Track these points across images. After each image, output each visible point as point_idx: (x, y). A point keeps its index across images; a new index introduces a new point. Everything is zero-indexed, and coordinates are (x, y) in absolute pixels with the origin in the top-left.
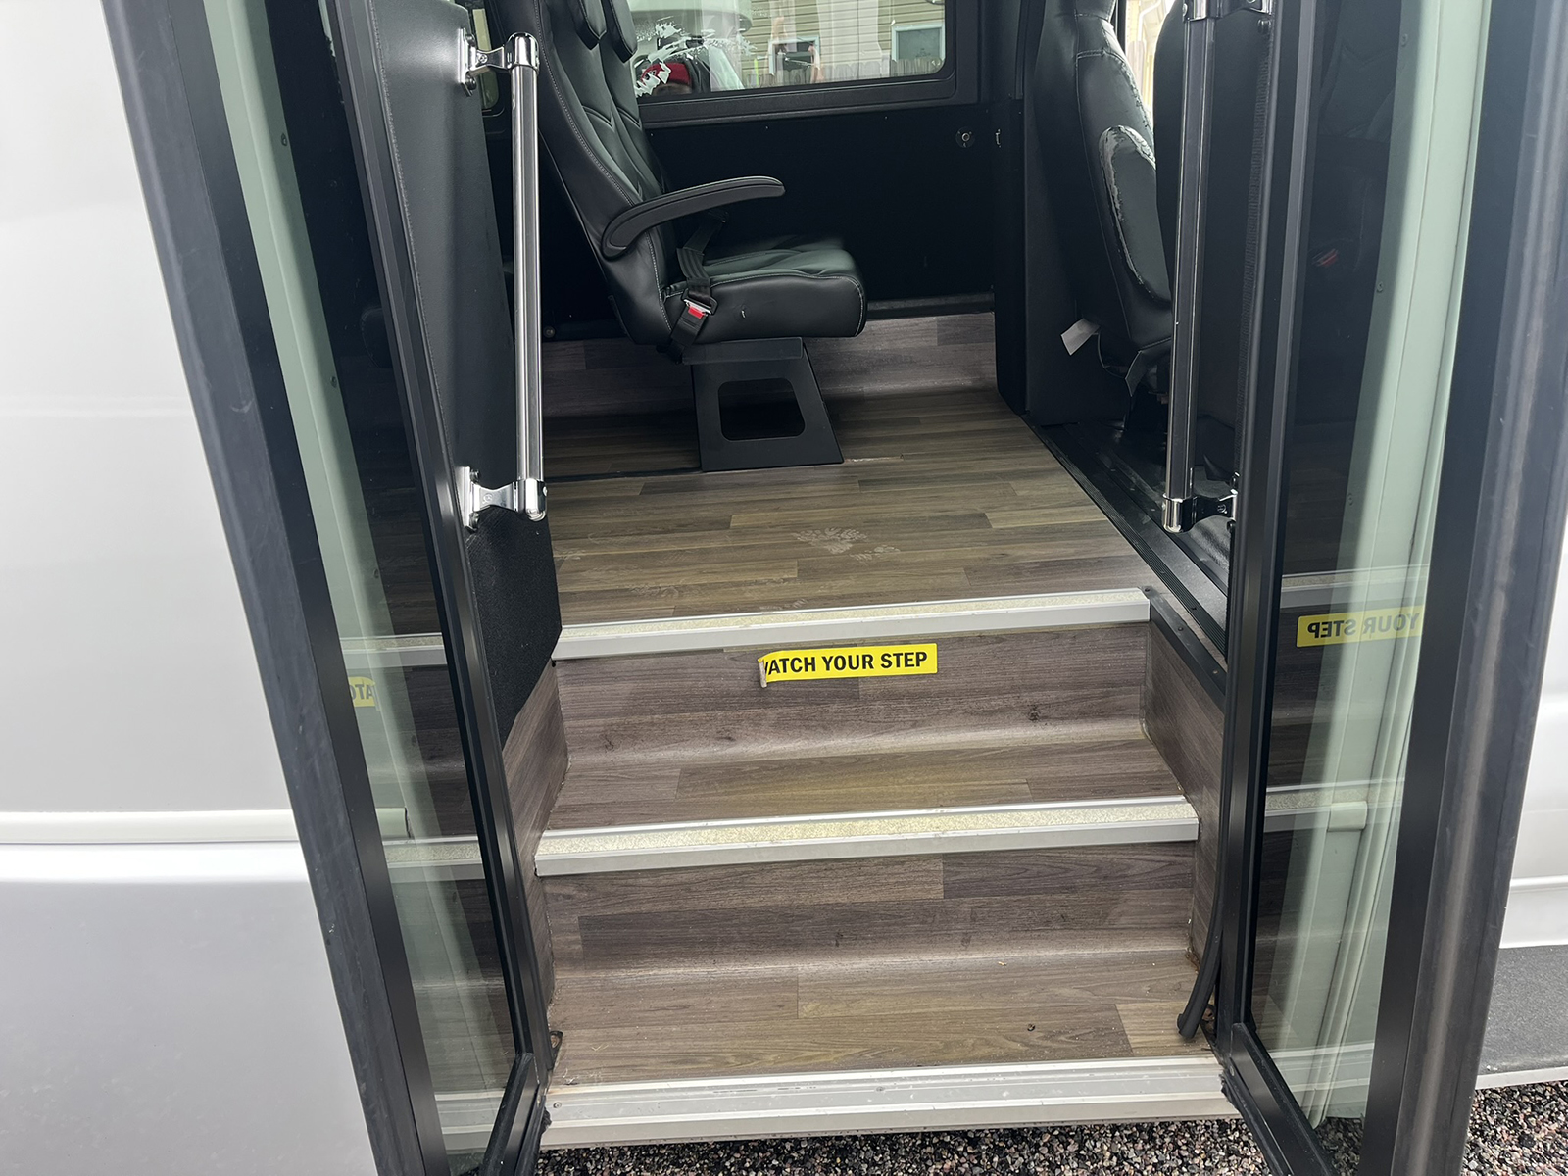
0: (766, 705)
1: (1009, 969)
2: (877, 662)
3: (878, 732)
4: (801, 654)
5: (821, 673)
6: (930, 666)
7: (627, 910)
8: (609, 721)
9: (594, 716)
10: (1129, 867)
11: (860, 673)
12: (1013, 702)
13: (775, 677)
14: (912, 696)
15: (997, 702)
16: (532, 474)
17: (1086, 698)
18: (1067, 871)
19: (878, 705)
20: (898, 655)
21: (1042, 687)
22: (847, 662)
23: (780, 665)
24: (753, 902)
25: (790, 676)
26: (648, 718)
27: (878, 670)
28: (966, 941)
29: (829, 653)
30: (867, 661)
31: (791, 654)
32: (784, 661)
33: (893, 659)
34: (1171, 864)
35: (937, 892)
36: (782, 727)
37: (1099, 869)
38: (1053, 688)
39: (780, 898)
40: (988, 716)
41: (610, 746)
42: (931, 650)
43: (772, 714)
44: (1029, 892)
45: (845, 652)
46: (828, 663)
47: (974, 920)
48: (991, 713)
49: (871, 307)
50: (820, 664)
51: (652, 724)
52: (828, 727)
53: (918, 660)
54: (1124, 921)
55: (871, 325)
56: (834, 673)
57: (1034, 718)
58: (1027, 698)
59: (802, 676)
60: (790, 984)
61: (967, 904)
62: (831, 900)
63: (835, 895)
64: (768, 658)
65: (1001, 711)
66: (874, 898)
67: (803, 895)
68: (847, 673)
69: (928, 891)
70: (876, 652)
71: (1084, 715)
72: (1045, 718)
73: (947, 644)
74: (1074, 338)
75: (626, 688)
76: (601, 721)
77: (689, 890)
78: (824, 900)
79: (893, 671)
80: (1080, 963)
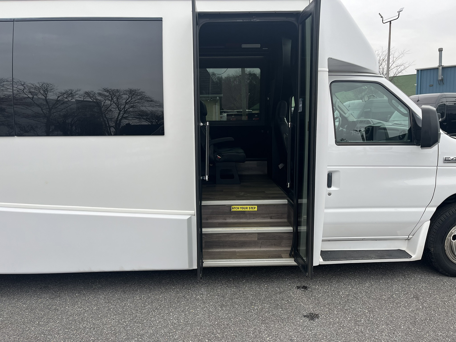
0: (231, 214)
1: (267, 251)
2: (248, 208)
3: (248, 219)
4: (237, 206)
5: (240, 210)
6: (256, 209)
7: (212, 240)
8: (208, 216)
9: (205, 215)
10: (284, 236)
11: (246, 210)
12: (268, 216)
13: (233, 210)
14: (253, 214)
15: (266, 216)
16: (207, 175)
17: (279, 215)
18: (275, 236)
19: (248, 215)
20: (251, 207)
21: (272, 214)
22: (244, 208)
23: (234, 208)
24: (230, 239)
25: (235, 210)
26: (213, 216)
27: (248, 210)
28: (260, 247)
29: (241, 206)
30: (247, 208)
31: (235, 206)
32: (235, 207)
33: (251, 208)
34: (289, 236)
35: (256, 239)
36: (233, 218)
37: (279, 237)
38: (274, 214)
39: (234, 239)
40: (264, 218)
41: (207, 220)
42: (256, 207)
43: (232, 216)
44: (269, 240)
45: (244, 206)
46: (241, 208)
47: (262, 244)
48: (265, 217)
49: (247, 159)
50: (240, 208)
51: (214, 217)
52: (240, 218)
53: (254, 208)
54: (283, 245)
55: (246, 162)
56: (242, 210)
57: (271, 218)
58: (270, 215)
59: (237, 210)
60: (235, 252)
61: (261, 241)
62: (241, 240)
63: (242, 239)
64: (232, 207)
65: (266, 217)
66: (247, 240)
67: (237, 239)
68: (244, 210)
69: (255, 239)
70: (248, 207)
71: (278, 218)
72: (273, 218)
73: (259, 206)
74: (281, 166)
75: (211, 211)
76: (206, 216)
77: (221, 237)
78: (240, 240)
79: (250, 210)
80: (277, 251)
